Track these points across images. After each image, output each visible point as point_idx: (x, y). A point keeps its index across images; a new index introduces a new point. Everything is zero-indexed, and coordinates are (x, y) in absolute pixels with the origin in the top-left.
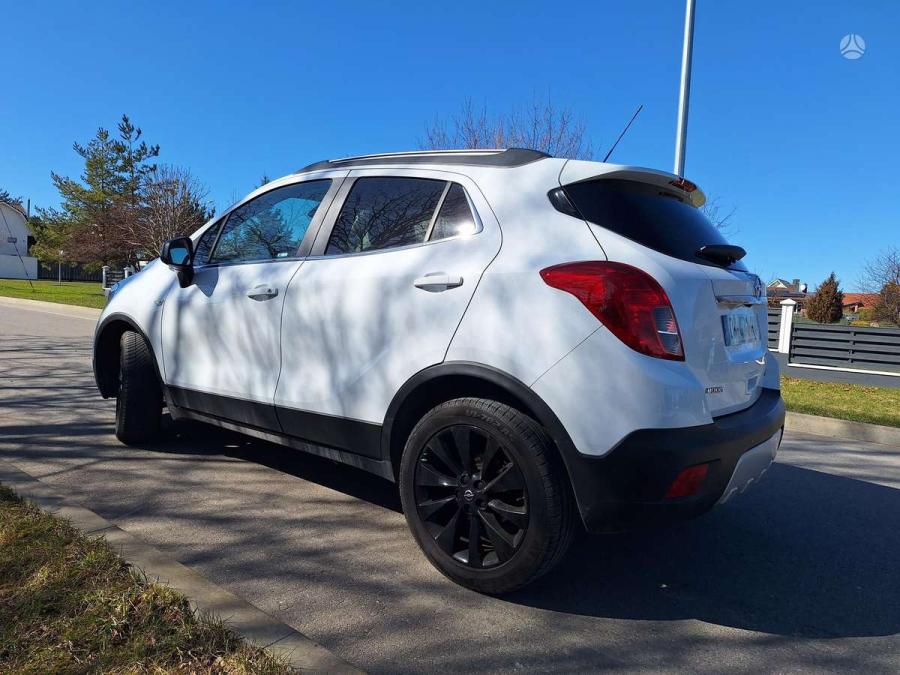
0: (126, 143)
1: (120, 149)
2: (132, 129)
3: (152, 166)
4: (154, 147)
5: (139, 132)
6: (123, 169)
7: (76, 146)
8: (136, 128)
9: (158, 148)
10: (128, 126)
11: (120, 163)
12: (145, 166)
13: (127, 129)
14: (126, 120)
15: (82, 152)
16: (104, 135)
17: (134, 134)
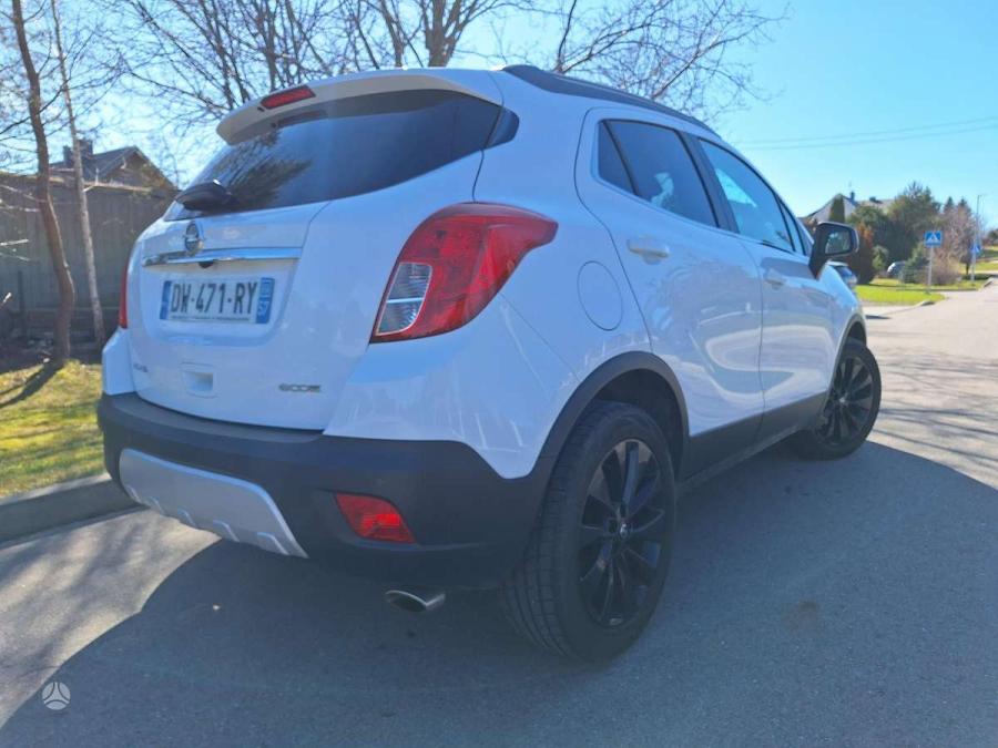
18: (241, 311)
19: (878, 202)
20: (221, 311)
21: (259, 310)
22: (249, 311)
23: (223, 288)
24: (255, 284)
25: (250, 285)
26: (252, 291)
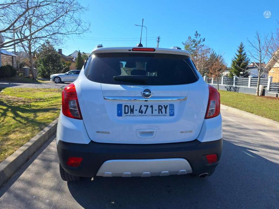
0: (196, 39)
1: (194, 41)
2: (198, 35)
3: (203, 45)
4: (204, 39)
5: (200, 35)
6: (194, 47)
7: (182, 43)
8: (199, 34)
9: (205, 39)
10: (197, 34)
11: (194, 45)
12: (201, 45)
13: (197, 35)
14: (196, 32)
15: (184, 44)
16: (190, 38)
17: (198, 36)
18: (162, 113)
19: (85, 53)
20: (152, 113)
21: (170, 113)
22: (166, 113)
23: (152, 106)
24: (167, 106)
25: (164, 106)
26: (166, 108)
